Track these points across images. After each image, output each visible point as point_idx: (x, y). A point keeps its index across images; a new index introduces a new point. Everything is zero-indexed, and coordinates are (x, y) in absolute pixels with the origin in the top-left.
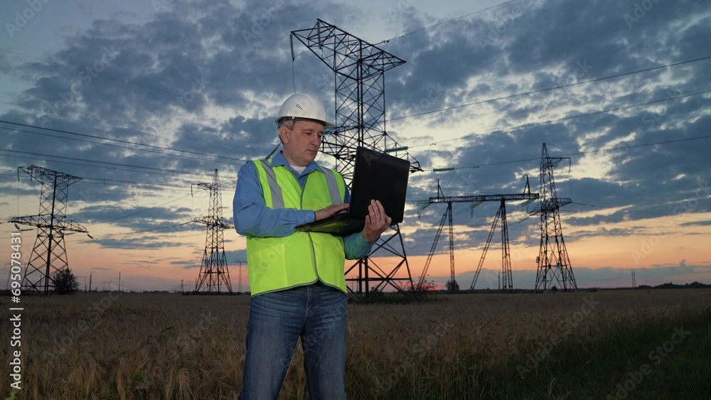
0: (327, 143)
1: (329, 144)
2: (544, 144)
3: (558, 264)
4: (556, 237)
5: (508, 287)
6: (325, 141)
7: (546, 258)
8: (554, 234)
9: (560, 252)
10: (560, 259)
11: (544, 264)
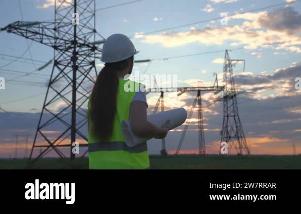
0: (46, 35)
1: (48, 36)
2: (226, 51)
3: (236, 136)
4: (234, 116)
5: (202, 153)
6: (44, 33)
7: (227, 131)
8: (233, 114)
9: (237, 127)
10: (237, 132)
11: (226, 136)
